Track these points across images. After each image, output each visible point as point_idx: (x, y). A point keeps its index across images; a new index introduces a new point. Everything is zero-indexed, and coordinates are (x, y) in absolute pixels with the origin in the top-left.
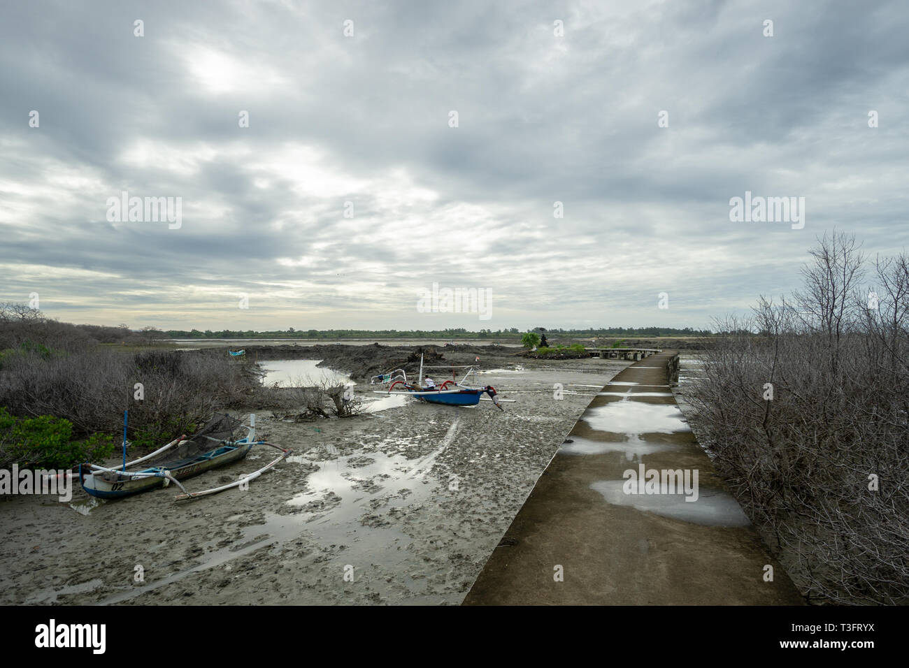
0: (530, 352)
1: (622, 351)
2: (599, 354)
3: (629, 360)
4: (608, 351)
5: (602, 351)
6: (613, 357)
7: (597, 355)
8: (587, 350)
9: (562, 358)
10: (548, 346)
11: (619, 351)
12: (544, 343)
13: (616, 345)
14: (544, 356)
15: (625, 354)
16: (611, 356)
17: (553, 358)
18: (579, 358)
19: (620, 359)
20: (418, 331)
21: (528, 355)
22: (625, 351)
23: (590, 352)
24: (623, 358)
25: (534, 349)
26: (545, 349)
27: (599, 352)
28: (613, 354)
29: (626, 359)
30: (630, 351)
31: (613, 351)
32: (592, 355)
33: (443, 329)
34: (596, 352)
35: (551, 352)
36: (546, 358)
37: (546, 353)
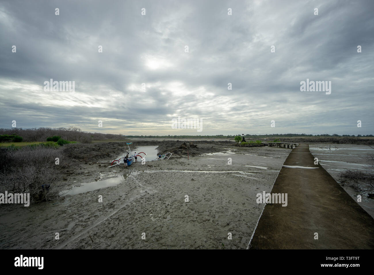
0: (238, 144)
1: (278, 143)
2: (268, 145)
3: (282, 147)
4: (272, 143)
5: (269, 143)
6: (274, 146)
7: (267, 145)
8: (262, 143)
9: (251, 147)
10: (245, 141)
11: (277, 143)
12: (244, 140)
13: (276, 141)
14: (243, 146)
15: (280, 145)
16: (273, 146)
17: (247, 146)
18: (259, 147)
19: (277, 147)
20: (208, 136)
21: (237, 145)
22: (279, 143)
23: (263, 144)
24: (279, 147)
25: (240, 143)
26: (244, 142)
27: (268, 144)
28: (274, 145)
29: (280, 147)
30: (282, 143)
31: (274, 143)
32: (265, 145)
33: (216, 135)
34: (266, 144)
35: (246, 144)
36: (244, 147)
37: (244, 144)
